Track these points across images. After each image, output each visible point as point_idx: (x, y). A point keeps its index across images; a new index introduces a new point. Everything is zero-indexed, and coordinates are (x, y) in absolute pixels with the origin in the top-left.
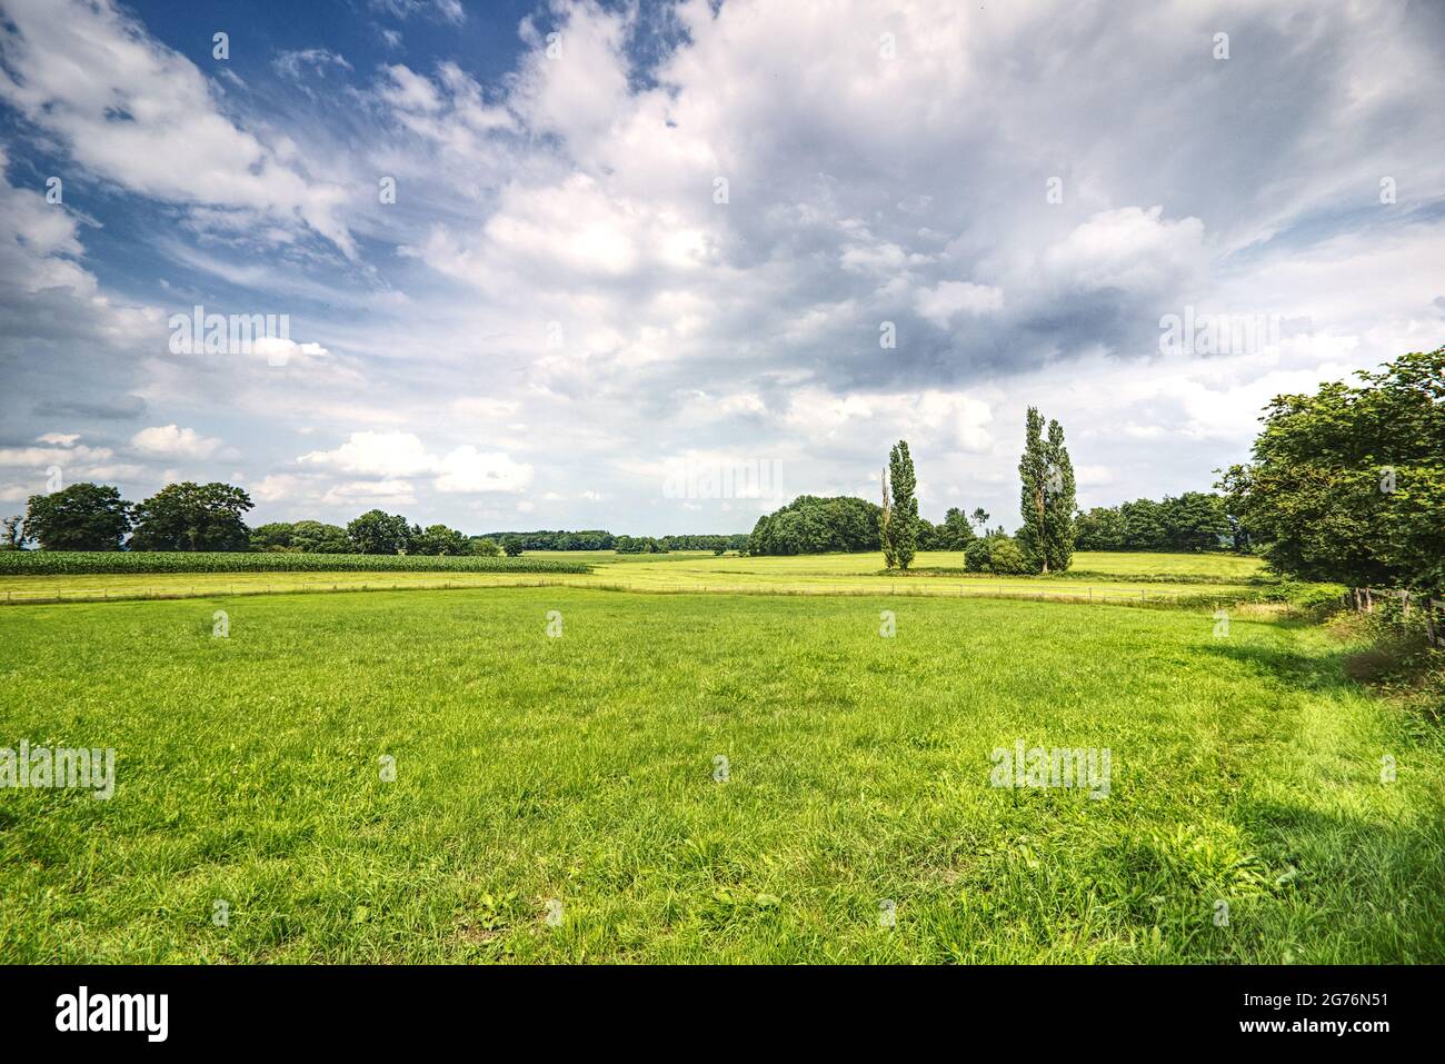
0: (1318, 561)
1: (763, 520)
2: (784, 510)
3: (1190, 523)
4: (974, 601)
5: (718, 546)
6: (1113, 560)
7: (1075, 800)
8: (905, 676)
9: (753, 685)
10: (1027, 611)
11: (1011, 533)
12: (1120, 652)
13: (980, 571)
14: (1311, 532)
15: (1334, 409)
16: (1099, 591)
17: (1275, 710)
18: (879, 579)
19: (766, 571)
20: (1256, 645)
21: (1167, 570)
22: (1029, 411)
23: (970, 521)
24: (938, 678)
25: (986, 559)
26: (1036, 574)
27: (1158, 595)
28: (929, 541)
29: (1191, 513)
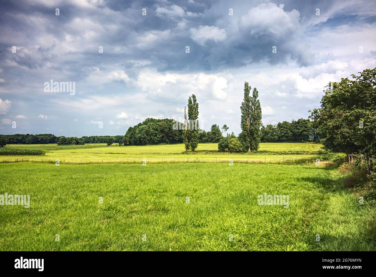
0: (339, 145)
1: (130, 129)
2: (140, 125)
3: (300, 131)
4: (221, 164)
5: (109, 141)
6: (274, 146)
7: (254, 241)
8: (191, 197)
9: (123, 205)
10: (241, 168)
11: (237, 135)
12: (274, 182)
13: (224, 151)
14: (337, 134)
15: (345, 88)
16: (268, 158)
17: (322, 200)
18: (183, 156)
19: (131, 152)
20: (318, 176)
21: (292, 149)
22: (245, 83)
23: (221, 130)
24: (205, 197)
25: (227, 146)
26: (246, 152)
27: (288, 159)
28: (204, 139)
29: (301, 127)
